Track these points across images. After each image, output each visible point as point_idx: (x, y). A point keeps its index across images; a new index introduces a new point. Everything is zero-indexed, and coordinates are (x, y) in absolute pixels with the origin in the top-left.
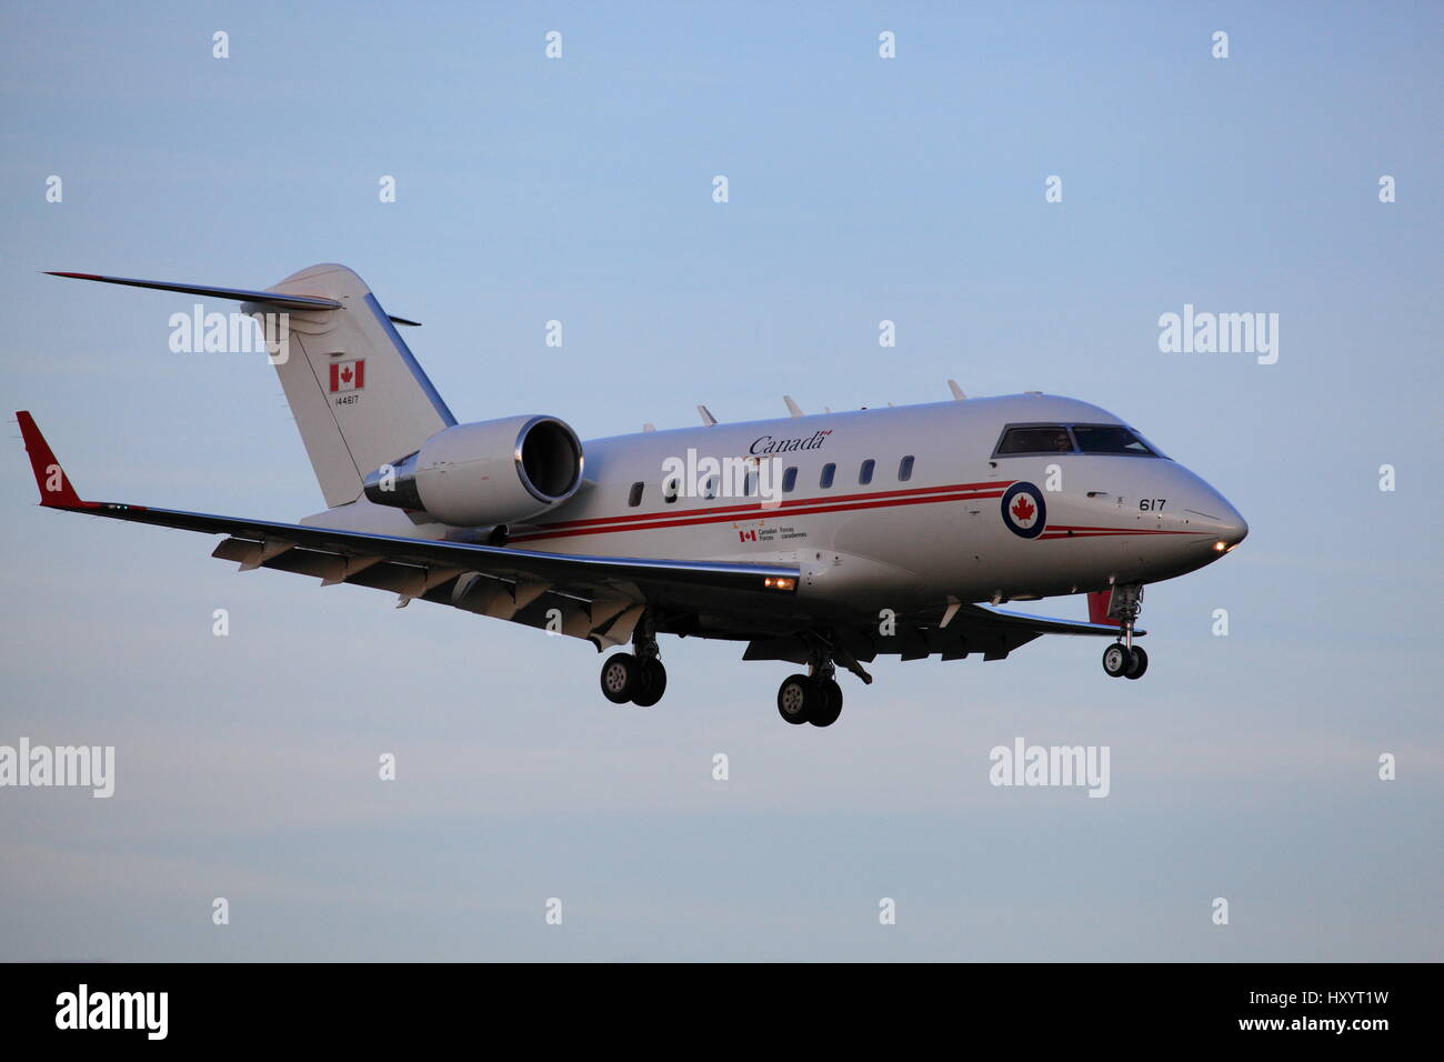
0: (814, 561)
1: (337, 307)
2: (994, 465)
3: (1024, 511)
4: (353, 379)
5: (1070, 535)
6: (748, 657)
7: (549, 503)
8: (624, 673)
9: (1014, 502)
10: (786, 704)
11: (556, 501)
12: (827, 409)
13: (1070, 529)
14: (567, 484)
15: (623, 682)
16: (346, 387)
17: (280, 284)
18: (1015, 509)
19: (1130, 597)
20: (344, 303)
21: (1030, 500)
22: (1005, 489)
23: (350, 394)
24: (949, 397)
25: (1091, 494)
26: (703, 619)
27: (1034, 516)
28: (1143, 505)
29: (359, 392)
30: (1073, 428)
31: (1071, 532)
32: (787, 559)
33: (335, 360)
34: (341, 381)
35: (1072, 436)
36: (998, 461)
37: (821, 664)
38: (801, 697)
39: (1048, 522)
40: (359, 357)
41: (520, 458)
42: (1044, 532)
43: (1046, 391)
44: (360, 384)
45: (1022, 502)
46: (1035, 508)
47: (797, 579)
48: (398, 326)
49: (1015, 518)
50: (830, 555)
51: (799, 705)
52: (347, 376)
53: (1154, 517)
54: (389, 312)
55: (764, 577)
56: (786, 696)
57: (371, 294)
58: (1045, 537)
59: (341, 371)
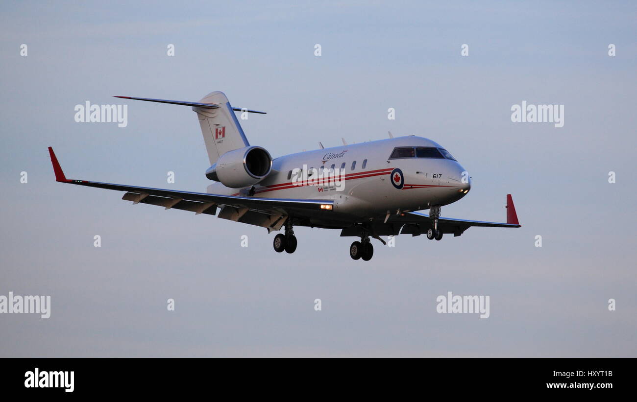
0: (339, 198)
1: (217, 107)
2: (389, 162)
3: (397, 179)
4: (222, 134)
5: (412, 188)
6: (342, 235)
7: (260, 178)
8: (280, 241)
9: (394, 176)
10: (352, 252)
11: (262, 178)
12: (354, 143)
13: (411, 185)
14: (265, 172)
15: (280, 244)
16: (220, 136)
17: (203, 99)
18: (394, 178)
19: (436, 210)
20: (220, 106)
21: (399, 175)
22: (392, 171)
23: (221, 140)
24: (388, 137)
25: (418, 173)
26: (312, 221)
27: (400, 181)
28: (434, 176)
29: (223, 139)
30: (417, 148)
31: (411, 187)
32: (332, 198)
33: (217, 127)
34: (218, 135)
35: (415, 151)
36: (390, 161)
37: (364, 237)
38: (356, 250)
39: (405, 183)
40: (223, 126)
41: (245, 162)
42: (404, 187)
43: (416, 135)
44: (224, 136)
45: (397, 176)
46: (401, 178)
47: (333, 205)
48: (235, 111)
49: (394, 181)
50: (344, 196)
51: (356, 252)
52: (221, 133)
53: (436, 181)
54: (233, 106)
55: (320, 205)
56: (352, 249)
57: (229, 103)
58: (404, 188)
59: (219, 131)
